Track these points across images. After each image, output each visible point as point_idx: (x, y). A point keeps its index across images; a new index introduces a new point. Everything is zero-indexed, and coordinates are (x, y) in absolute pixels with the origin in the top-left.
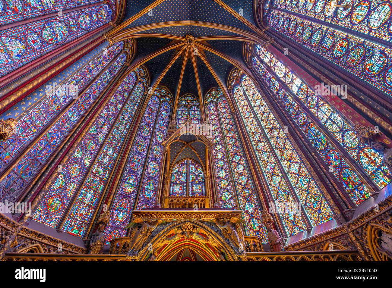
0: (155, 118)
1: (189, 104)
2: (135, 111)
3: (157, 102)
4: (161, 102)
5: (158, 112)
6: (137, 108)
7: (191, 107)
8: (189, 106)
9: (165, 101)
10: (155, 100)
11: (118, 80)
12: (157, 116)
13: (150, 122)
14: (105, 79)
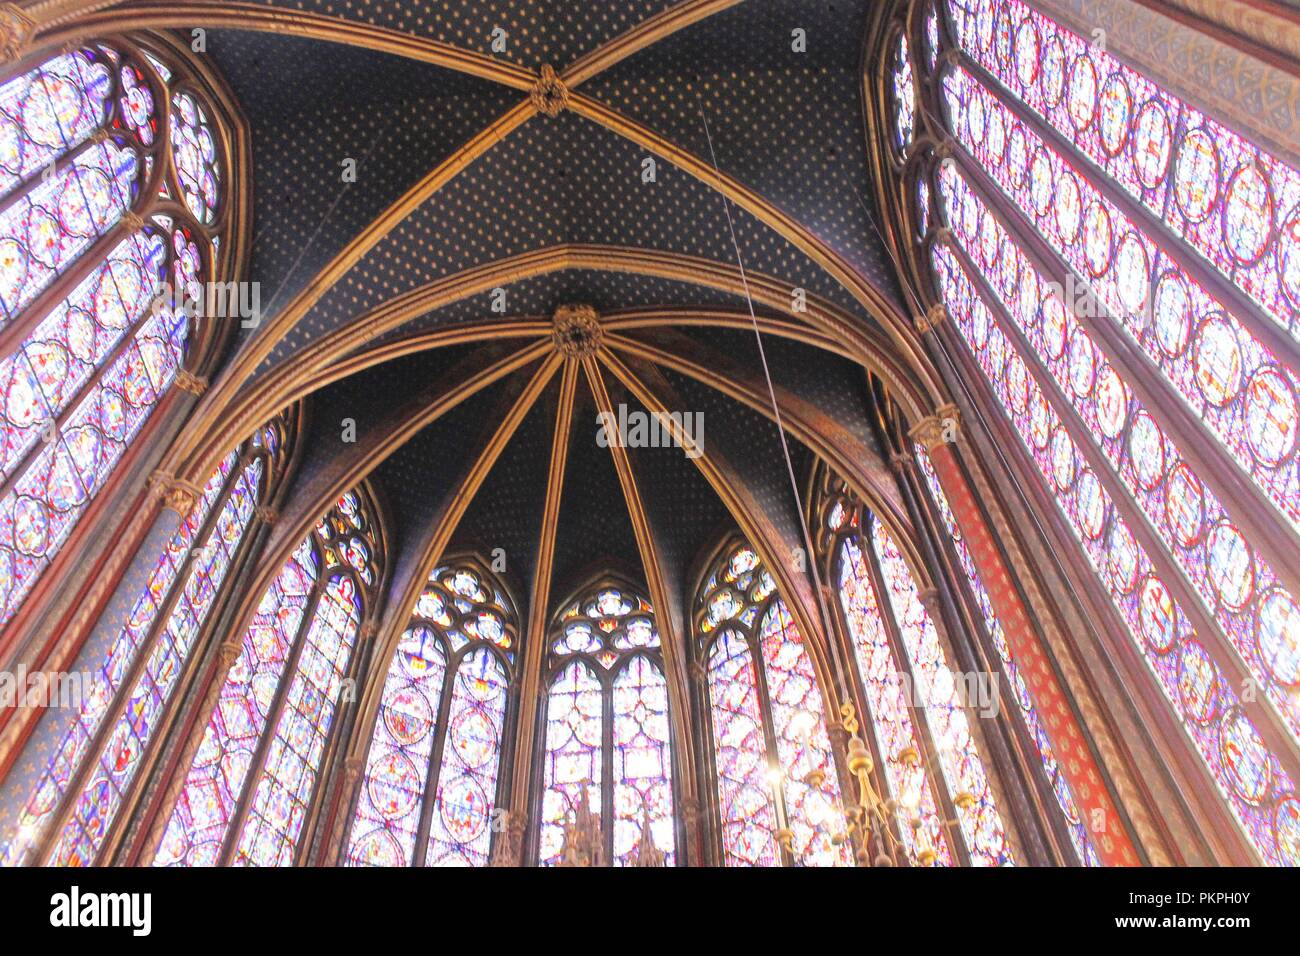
0: (423, 772)
1: (608, 647)
2: (315, 763)
3: (430, 664)
4: (452, 663)
5: (440, 728)
6: (328, 741)
7: (623, 662)
8: (608, 662)
9: (474, 645)
10: (419, 657)
11: (224, 639)
12: (435, 762)
13: (395, 805)
14: (167, 658)
